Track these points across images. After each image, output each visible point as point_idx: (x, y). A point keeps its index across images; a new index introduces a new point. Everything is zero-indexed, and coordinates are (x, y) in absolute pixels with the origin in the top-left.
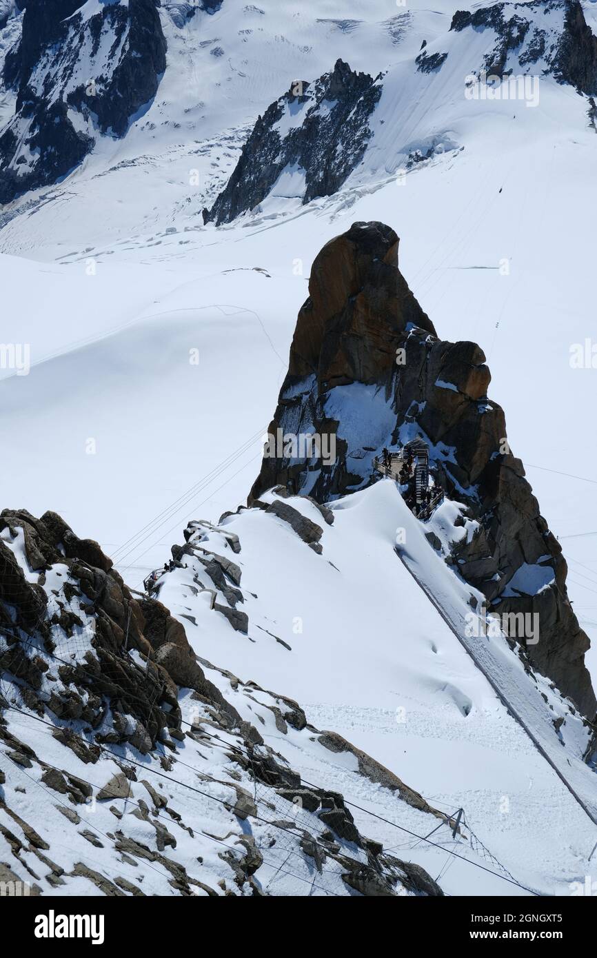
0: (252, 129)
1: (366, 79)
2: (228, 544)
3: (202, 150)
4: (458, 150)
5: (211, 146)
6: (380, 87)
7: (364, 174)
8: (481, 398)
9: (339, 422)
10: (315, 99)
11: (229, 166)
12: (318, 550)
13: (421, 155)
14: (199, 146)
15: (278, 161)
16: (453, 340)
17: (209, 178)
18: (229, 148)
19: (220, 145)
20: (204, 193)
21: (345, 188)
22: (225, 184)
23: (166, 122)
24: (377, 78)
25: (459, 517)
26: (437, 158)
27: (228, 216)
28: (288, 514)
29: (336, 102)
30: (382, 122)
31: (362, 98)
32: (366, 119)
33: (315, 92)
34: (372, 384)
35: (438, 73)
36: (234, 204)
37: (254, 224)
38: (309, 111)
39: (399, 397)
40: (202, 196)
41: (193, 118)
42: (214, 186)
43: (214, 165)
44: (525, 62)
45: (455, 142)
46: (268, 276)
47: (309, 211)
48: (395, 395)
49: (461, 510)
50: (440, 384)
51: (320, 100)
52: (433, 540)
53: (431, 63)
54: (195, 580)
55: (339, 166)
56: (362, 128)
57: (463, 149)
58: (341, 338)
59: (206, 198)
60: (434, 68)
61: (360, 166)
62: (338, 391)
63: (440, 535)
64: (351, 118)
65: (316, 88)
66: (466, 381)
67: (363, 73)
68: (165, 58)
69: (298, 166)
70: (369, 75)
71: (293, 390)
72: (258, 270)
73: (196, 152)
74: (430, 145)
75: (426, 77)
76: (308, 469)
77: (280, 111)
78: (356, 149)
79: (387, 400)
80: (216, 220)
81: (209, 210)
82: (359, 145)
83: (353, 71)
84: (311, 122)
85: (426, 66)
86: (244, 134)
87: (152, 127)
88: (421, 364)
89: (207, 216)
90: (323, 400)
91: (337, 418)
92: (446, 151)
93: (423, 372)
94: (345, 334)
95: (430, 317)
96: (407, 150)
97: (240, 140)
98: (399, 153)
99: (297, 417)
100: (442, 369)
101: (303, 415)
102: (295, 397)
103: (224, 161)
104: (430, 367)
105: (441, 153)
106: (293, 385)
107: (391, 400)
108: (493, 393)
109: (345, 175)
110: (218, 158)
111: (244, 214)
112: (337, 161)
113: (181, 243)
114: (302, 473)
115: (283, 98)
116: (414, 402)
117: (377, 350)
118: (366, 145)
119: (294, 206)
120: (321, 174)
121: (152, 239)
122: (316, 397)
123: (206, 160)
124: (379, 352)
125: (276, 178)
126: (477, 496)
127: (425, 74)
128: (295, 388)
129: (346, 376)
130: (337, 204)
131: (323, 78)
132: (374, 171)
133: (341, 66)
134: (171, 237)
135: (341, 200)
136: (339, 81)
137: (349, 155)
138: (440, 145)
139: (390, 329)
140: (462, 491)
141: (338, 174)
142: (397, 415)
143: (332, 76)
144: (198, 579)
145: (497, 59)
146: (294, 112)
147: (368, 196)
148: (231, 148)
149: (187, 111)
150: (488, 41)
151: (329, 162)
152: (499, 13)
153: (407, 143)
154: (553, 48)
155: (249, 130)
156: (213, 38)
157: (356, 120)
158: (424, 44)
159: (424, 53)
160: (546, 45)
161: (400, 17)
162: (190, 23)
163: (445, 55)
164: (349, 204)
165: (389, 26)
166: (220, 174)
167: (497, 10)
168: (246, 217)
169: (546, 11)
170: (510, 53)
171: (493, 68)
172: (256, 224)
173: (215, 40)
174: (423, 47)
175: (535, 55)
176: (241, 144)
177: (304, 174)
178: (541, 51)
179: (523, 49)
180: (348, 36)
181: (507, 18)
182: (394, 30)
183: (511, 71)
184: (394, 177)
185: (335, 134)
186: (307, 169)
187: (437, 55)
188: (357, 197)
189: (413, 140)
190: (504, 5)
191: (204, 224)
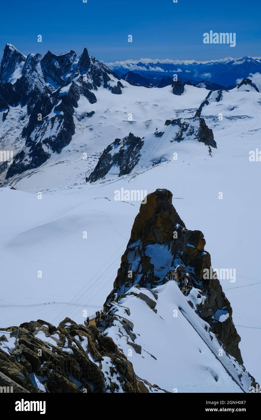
0: (102, 153)
1: (138, 139)
2: (126, 312)
4: (169, 161)
5: (89, 158)
6: (143, 141)
7: (139, 168)
8: (202, 250)
9: (150, 258)
11: (95, 164)
12: (156, 311)
13: (157, 162)
15: (111, 163)
16: (193, 230)
17: (88, 167)
18: (95, 158)
19: (92, 158)
20: (86, 172)
21: (133, 172)
22: (93, 169)
23: (74, 150)
24: (142, 139)
25: (199, 294)
26: (162, 163)
27: (94, 180)
28: (145, 298)
29: (129, 145)
30: (144, 152)
31: (138, 144)
32: (139, 151)
34: (163, 244)
35: (162, 138)
36: (96, 176)
37: (103, 183)
38: (121, 148)
39: (173, 249)
41: (83, 149)
42: (89, 170)
43: (90, 164)
44: (188, 135)
45: (168, 159)
46: (109, 200)
47: (121, 179)
48: (172, 248)
49: (199, 292)
50: (189, 245)
51: (124, 145)
52: (190, 303)
53: (159, 135)
54: (119, 331)
55: (131, 165)
56: (138, 153)
57: (170, 161)
58: (151, 228)
59: (87, 174)
61: (137, 165)
62: (150, 246)
63: (192, 301)
64: (134, 150)
65: (123, 141)
66: (198, 244)
67: (138, 137)
68: (74, 130)
69: (117, 165)
70: (140, 138)
71: (132, 245)
72: (106, 198)
74: (160, 159)
75: (157, 139)
76: (138, 273)
77: (111, 147)
78: (136, 160)
79: (169, 250)
80: (90, 181)
81: (88, 178)
83: (135, 136)
84: (122, 151)
85: (158, 135)
86: (100, 154)
87: (70, 151)
88: (182, 238)
89: (87, 180)
90: (144, 249)
91: (150, 256)
92: (165, 161)
93: (182, 241)
94: (153, 227)
95: (184, 222)
96: (152, 161)
97: (98, 156)
98: (150, 161)
99: (133, 254)
100: (189, 240)
101: (136, 254)
102: (133, 247)
103: (93, 162)
104: (185, 239)
106: (132, 243)
107: (170, 250)
108: (206, 248)
109: (133, 168)
110: (91, 162)
112: (130, 163)
113: (79, 188)
114: (136, 275)
115: (112, 143)
116: (179, 251)
117: (165, 233)
118: (139, 159)
119: (116, 177)
120: (125, 167)
121: (69, 187)
122: (141, 248)
123: (87, 162)
124: (166, 233)
125: (110, 169)
126: (202, 285)
127: (157, 138)
128: (133, 244)
129: (153, 241)
130: (130, 177)
131: (125, 138)
132: (142, 167)
133: (131, 135)
134: (76, 186)
135: (132, 176)
136: (130, 139)
137: (134, 162)
138: (163, 159)
139: (170, 226)
140: (197, 284)
141: (130, 167)
142: (173, 256)
143: (128, 137)
144: (121, 330)
145: (180, 134)
146: (115, 148)
147: (141, 174)
149: (81, 147)
150: (177, 129)
151: (127, 164)
152: (180, 121)
153: (152, 158)
154: (196, 131)
155: (101, 153)
156: (90, 125)
157: (136, 151)
158: (157, 129)
159: (157, 132)
160: (194, 131)
161: (148, 121)
162: (83, 120)
163: (164, 133)
164: (134, 177)
165: (145, 123)
166: (92, 167)
167: (179, 120)
168: (100, 180)
169: (194, 121)
170: (183, 132)
171: (178, 137)
172: (104, 183)
173: (91, 126)
174: (156, 130)
175: (191, 133)
176: (99, 157)
177: (119, 167)
178: (193, 132)
179: (188, 131)
180: (132, 126)
181: (182, 122)
182: (147, 124)
183: (184, 138)
184: (148, 169)
185: (129, 155)
186: (120, 166)
187: (161, 132)
188: (137, 175)
189: (154, 157)
190: (181, 119)
191: (86, 182)
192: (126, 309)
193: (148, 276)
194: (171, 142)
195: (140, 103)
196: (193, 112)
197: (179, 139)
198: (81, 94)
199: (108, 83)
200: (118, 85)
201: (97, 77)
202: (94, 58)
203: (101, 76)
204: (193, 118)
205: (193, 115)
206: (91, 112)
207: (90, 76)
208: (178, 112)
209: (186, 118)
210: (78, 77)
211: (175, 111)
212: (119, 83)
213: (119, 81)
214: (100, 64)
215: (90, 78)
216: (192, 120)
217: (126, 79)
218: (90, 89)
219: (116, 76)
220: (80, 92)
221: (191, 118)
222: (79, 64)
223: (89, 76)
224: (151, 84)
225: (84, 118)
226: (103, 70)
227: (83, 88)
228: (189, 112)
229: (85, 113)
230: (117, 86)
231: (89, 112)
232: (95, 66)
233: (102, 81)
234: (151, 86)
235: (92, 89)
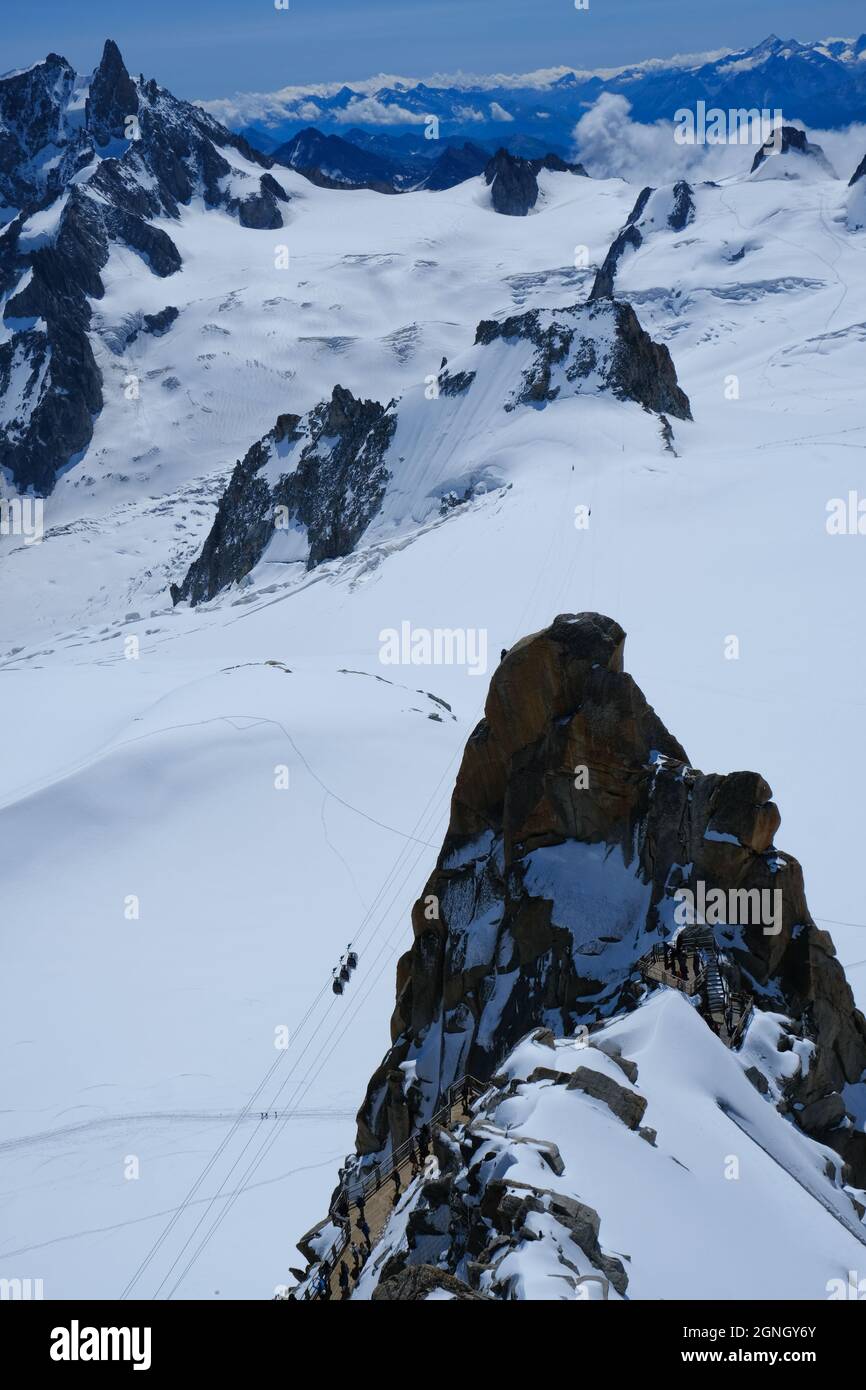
0: (229, 477)
1: (374, 409)
2: (545, 1163)
3: (161, 508)
4: (505, 488)
5: (174, 502)
6: (394, 416)
7: (385, 527)
8: (767, 849)
9: (552, 902)
10: (311, 436)
11: (202, 526)
12: (650, 1137)
13: (458, 496)
14: (156, 503)
15: (269, 516)
16: (724, 771)
17: (173, 544)
18: (198, 503)
19: (185, 501)
20: (170, 564)
21: (363, 545)
22: (196, 550)
23: (109, 475)
24: (389, 406)
25: (782, 1037)
26: (479, 500)
27: (206, 593)
28: (600, 1088)
29: (338, 438)
30: (402, 460)
31: (372, 432)
32: (381, 457)
33: (309, 427)
34: (598, 842)
35: (468, 396)
36: (214, 576)
37: (248, 600)
38: (304, 452)
39: (649, 860)
40: (167, 568)
41: (146, 468)
42: (182, 554)
43: (180, 526)
44: (574, 377)
45: (500, 479)
46: (288, 671)
47: (322, 578)
48: (642, 856)
49: (783, 1025)
50: (711, 835)
51: (316, 437)
52: (756, 1078)
53: (456, 384)
54: (562, 1260)
55: (351, 518)
56: (376, 468)
57: (511, 487)
58: (544, 780)
59: (173, 570)
60: (459, 390)
61: (378, 516)
62: (541, 856)
64: (361, 457)
65: (311, 422)
66: (751, 828)
67: (370, 401)
68: (101, 393)
69: (297, 522)
70: (378, 403)
71: (459, 854)
72: (273, 663)
73: (154, 511)
74: (468, 485)
75: (452, 401)
76: (496, 972)
77: (265, 453)
78: (371, 495)
79: (627, 864)
80: (189, 598)
81: (180, 585)
82: (374, 490)
83: (356, 399)
84: (309, 466)
85: (450, 389)
86: (217, 484)
87: (90, 482)
88: (682, 810)
89: (177, 594)
90: (518, 870)
91: (548, 895)
92: (489, 491)
93: (686, 822)
94: (551, 773)
95: (680, 741)
96: (439, 493)
97: (212, 492)
98: (429, 496)
99: (469, 896)
100: (712, 814)
101: (479, 891)
102: (463, 866)
103: (192, 521)
104: (694, 814)
105: (483, 493)
106: (458, 849)
107: (636, 864)
108: (781, 841)
109: (361, 528)
110: (184, 518)
111: (229, 588)
112: (348, 512)
113: (149, 633)
114: (488, 978)
115: (268, 436)
116: (675, 866)
117: (604, 793)
118: (384, 490)
119: (295, 573)
120: (328, 530)
121: (107, 630)
122: (501, 865)
123: (168, 521)
124: (609, 795)
125: (268, 538)
126: (780, 993)
127: (450, 397)
128: (462, 852)
129: (553, 832)
130: (356, 567)
131: (318, 410)
132: (398, 522)
133: (341, 394)
134: (133, 626)
135: (362, 562)
136: (339, 412)
137: (363, 503)
138: (480, 484)
139: (625, 763)
140: (762, 991)
141: (351, 528)
142: (650, 886)
143: (330, 406)
144: (565, 1256)
145: (539, 375)
146: (283, 454)
147: (397, 553)
148: (201, 503)
149: (136, 459)
150: (525, 355)
151: (337, 514)
152: (534, 322)
153: (437, 484)
154: (605, 359)
155: (224, 480)
156: (165, 366)
157: (367, 458)
158: (444, 362)
159: (446, 373)
160: (597, 356)
161: (405, 330)
162: (133, 347)
163: (473, 374)
164: (372, 566)
165: (392, 342)
166: (190, 539)
167: (531, 318)
168: (230, 594)
169: (592, 316)
170: (554, 368)
171: (535, 387)
172: (250, 601)
173: (167, 369)
174: (443, 365)
175: (585, 368)
176: (215, 498)
177: (305, 531)
178: (593, 363)
179: (570, 361)
180: (342, 356)
181: (545, 327)
182: (398, 346)
183: (558, 389)
184: (425, 527)
185: (341, 477)
186: (308, 525)
187: (462, 374)
188: (382, 556)
189: (444, 479)
190: (537, 312)
191: (175, 605)
192: (545, 1149)
193: (543, 980)
194: (508, 408)
195: (363, 258)
196: (581, 281)
197: (538, 393)
198: (113, 237)
199: (223, 184)
200: (264, 192)
201: (171, 162)
202: (153, 83)
203: (188, 156)
204: (588, 305)
205: (581, 294)
206: (162, 313)
207: (143, 159)
208: (520, 285)
209: (561, 308)
210: (92, 168)
211: (510, 281)
212: (268, 183)
213: (268, 172)
214: (178, 105)
215: (143, 168)
216: (584, 314)
217: (293, 163)
218: (150, 216)
219: (251, 153)
220: (106, 230)
221: (578, 308)
222: (91, 110)
223: (139, 160)
224: (400, 178)
225: (138, 340)
226: (195, 132)
227: (118, 212)
228: (567, 280)
229: (138, 315)
230: (259, 196)
231: (154, 313)
232: (158, 116)
233: (193, 176)
234: (400, 185)
235: (158, 213)
